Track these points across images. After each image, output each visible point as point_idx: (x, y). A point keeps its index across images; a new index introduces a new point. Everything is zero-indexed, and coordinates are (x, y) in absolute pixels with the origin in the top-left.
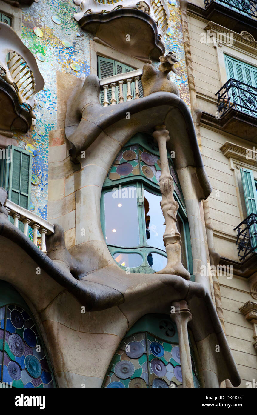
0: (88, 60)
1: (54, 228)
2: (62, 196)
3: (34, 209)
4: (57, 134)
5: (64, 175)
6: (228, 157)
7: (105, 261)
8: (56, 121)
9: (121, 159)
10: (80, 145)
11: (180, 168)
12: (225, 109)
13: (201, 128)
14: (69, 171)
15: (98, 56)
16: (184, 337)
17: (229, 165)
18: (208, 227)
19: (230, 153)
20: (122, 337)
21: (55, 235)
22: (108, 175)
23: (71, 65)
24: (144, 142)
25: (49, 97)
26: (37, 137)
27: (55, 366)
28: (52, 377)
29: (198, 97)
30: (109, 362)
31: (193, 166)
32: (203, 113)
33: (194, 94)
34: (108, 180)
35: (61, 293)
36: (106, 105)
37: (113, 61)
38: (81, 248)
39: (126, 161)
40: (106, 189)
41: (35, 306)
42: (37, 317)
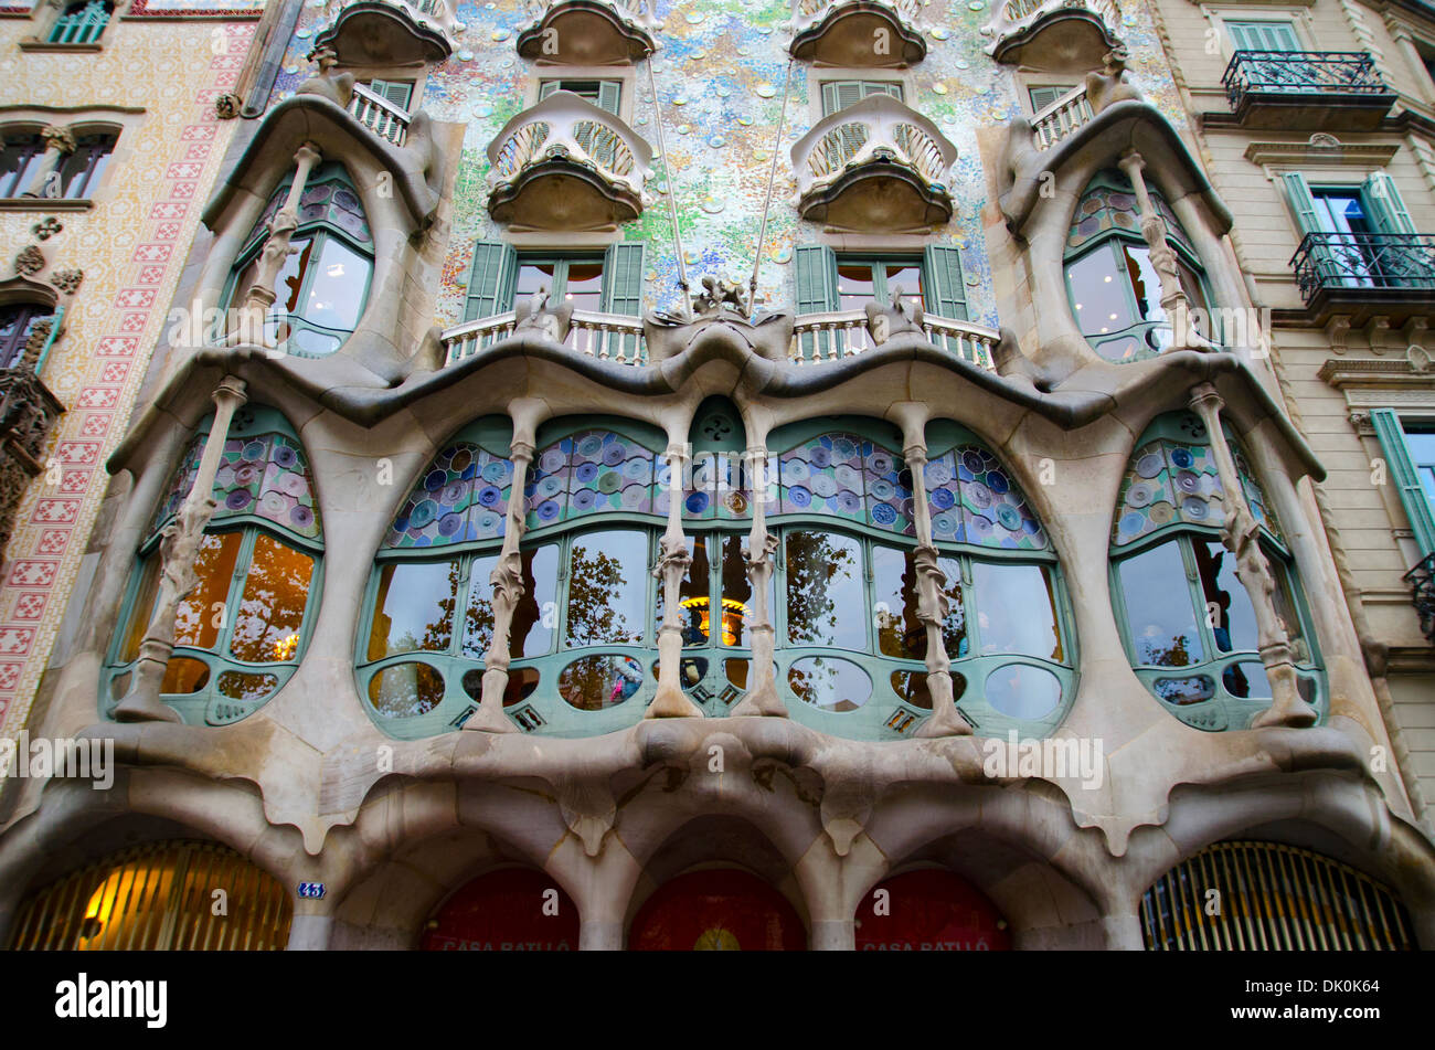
0: (1015, 99)
1: (1000, 334)
2: (1013, 288)
3: (978, 318)
4: (991, 210)
5: (1010, 259)
6: (1258, 164)
7: (1083, 358)
8: (987, 194)
9: (1083, 214)
10: (1017, 214)
11: (1175, 201)
12: (1239, 97)
13: (1206, 136)
14: (1015, 254)
15: (1029, 90)
16: (1216, 434)
17: (1264, 175)
18: (1245, 272)
19: (1260, 157)
20: (1127, 453)
21: (1003, 342)
22: (1067, 242)
23: (994, 114)
24: (1110, 181)
25: (971, 166)
26: (963, 223)
27: (1040, 511)
28: (1040, 524)
29: (1192, 94)
30: (1116, 489)
31: (1195, 192)
32: (1205, 114)
33: (1186, 93)
34: (1069, 249)
35: (1025, 416)
36: (1045, 149)
37: (1052, 89)
38: (1048, 350)
39: (1088, 215)
40: (1067, 263)
41: (993, 440)
42: (1001, 455)
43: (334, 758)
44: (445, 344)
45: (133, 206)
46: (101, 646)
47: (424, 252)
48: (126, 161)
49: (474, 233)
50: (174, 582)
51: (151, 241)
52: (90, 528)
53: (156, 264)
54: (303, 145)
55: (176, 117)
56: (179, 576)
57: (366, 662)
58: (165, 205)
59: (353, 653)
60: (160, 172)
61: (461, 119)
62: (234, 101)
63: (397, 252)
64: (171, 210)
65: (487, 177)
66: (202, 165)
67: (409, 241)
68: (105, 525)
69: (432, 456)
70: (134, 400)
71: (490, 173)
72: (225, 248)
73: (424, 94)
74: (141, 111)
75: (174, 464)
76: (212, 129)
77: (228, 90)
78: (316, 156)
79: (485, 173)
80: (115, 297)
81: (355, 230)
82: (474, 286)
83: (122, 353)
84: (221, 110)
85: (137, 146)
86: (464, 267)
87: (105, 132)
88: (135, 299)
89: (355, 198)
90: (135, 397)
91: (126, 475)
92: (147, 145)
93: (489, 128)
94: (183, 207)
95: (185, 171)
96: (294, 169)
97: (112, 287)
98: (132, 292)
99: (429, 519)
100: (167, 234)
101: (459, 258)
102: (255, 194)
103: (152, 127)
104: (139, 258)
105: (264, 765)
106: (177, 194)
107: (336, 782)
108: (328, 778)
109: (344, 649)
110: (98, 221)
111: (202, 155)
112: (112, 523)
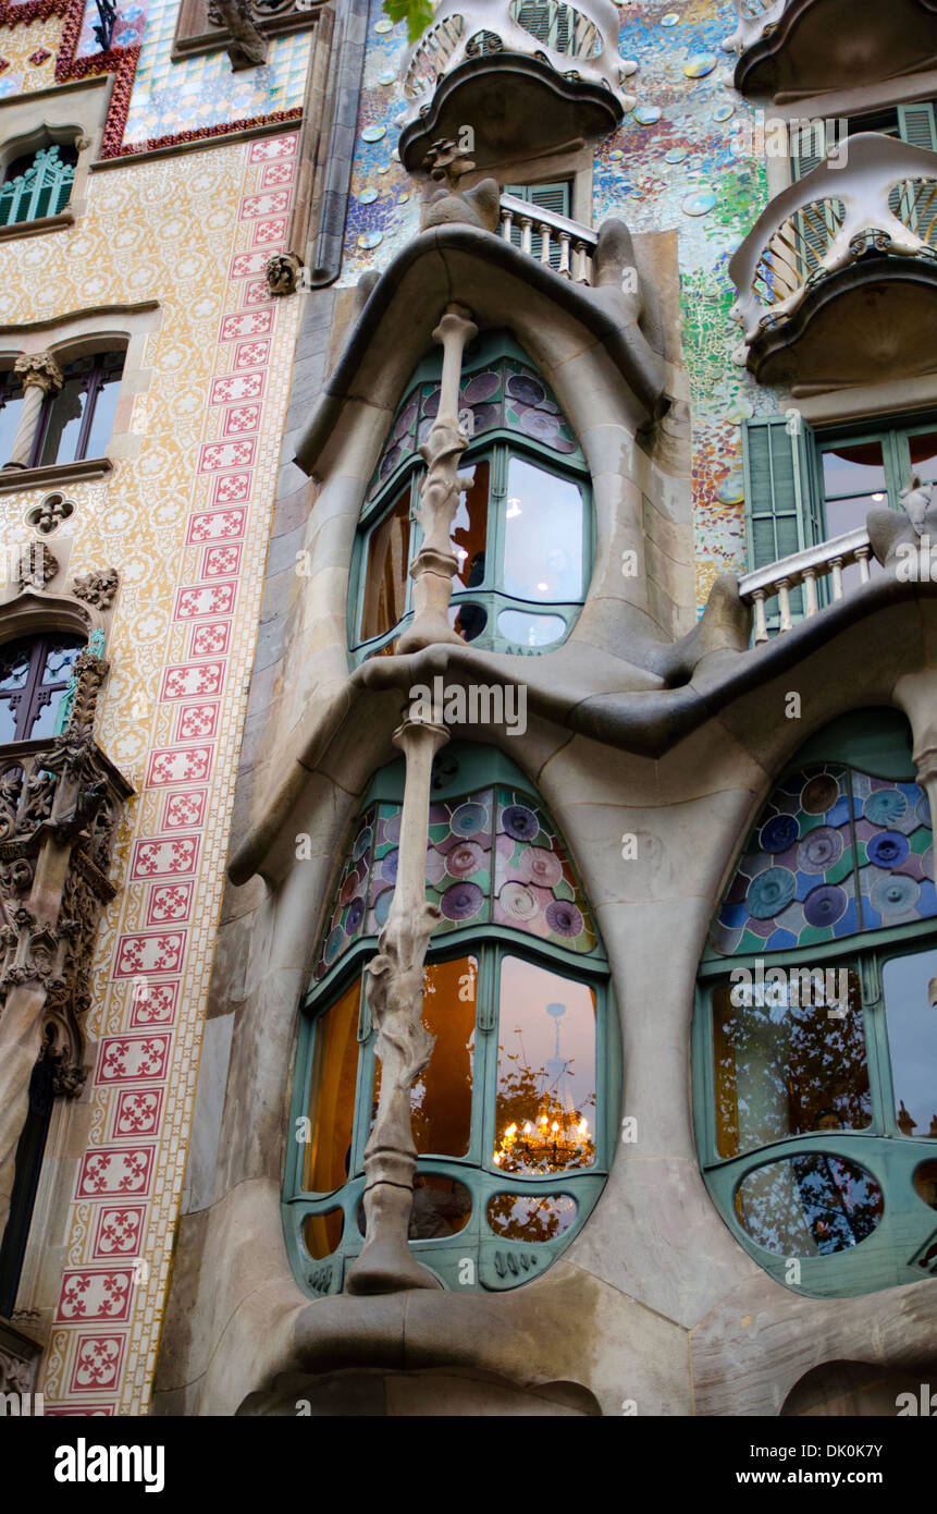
43: (708, 1338)
44: (747, 602)
45: (170, 457)
46: (274, 1168)
47: (659, 456)
48: (146, 389)
49: (732, 411)
50: (400, 1048)
51: (209, 508)
52: (207, 977)
53: (225, 542)
54: (444, 311)
55: (205, 307)
56: (404, 1037)
57: (719, 1159)
58: (220, 448)
59: (695, 1144)
60: (200, 397)
61: (666, 224)
62: (292, 262)
63: (624, 462)
64: (228, 455)
65: (732, 312)
66: (261, 374)
67: (636, 440)
68: (231, 969)
69: (763, 793)
70: (236, 762)
71: (737, 305)
72: (338, 499)
73: (594, 194)
74: (152, 306)
75: (338, 856)
76: (266, 315)
77: (277, 247)
78: (469, 324)
79: (726, 308)
80: (174, 604)
81: (548, 435)
82: (758, 498)
83: (201, 689)
84: (274, 282)
85: (157, 361)
86: (727, 470)
87: (103, 350)
88: (205, 601)
89: (540, 386)
90: (236, 757)
91: (257, 883)
92: (172, 358)
93: (717, 230)
94: (248, 445)
95: (237, 389)
96: (437, 351)
97: (164, 588)
98: (197, 593)
99: (784, 900)
100: (232, 492)
101: (715, 457)
102: (375, 405)
103: (171, 329)
104: (196, 536)
105: (596, 1356)
106: (233, 427)
107: (721, 1382)
108: (705, 1374)
109: (681, 1141)
110: (123, 489)
111: (260, 359)
112: (244, 962)
